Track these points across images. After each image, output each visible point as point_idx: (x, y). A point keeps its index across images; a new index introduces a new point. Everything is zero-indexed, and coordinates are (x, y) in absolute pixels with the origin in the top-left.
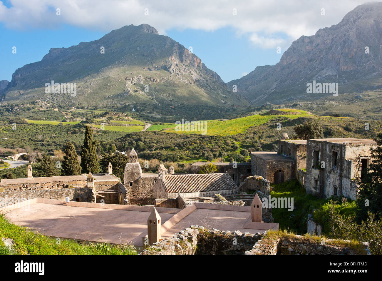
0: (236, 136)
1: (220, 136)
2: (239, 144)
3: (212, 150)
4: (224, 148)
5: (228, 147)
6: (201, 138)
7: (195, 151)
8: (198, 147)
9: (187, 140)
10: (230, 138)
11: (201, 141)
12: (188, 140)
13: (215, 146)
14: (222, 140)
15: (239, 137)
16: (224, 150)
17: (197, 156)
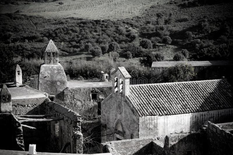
0: (132, 20)
1: (109, 20)
2: (136, 31)
3: (98, 42)
4: (116, 38)
5: (121, 37)
6: (80, 23)
7: (74, 43)
8: (78, 37)
9: (60, 27)
10: (124, 23)
11: (81, 28)
12: (63, 27)
13: (102, 35)
14: (112, 27)
15: (137, 21)
16: (116, 41)
17: (77, 50)
